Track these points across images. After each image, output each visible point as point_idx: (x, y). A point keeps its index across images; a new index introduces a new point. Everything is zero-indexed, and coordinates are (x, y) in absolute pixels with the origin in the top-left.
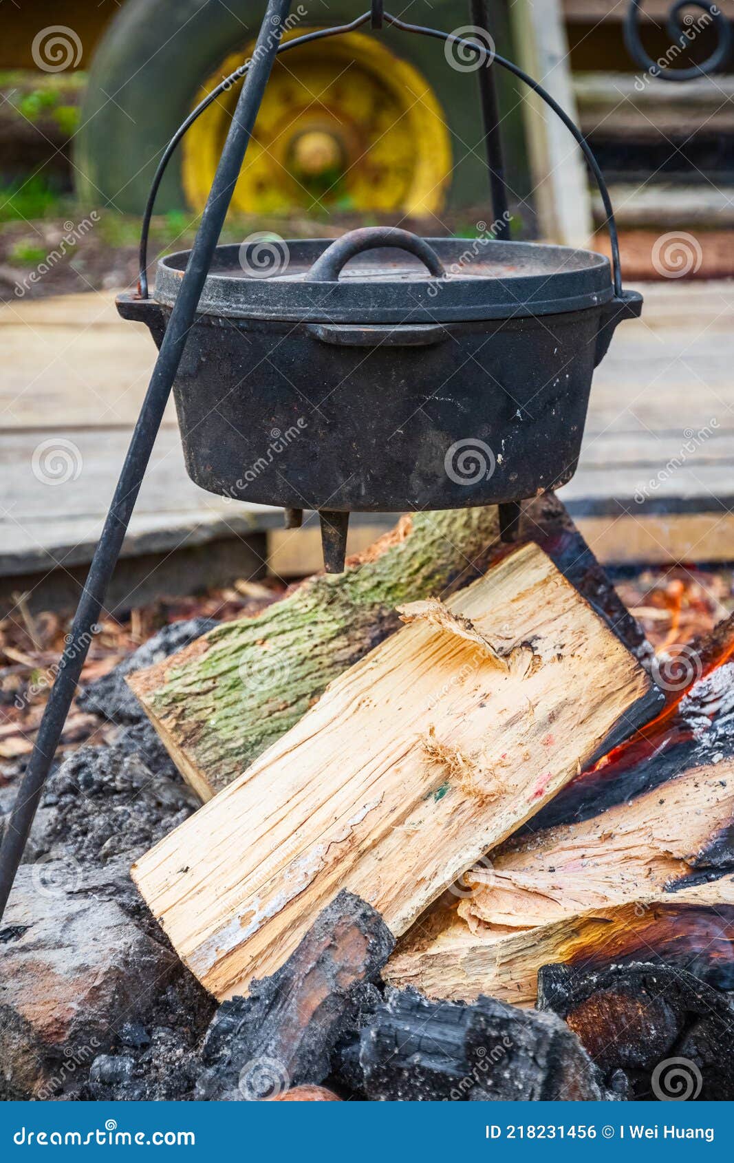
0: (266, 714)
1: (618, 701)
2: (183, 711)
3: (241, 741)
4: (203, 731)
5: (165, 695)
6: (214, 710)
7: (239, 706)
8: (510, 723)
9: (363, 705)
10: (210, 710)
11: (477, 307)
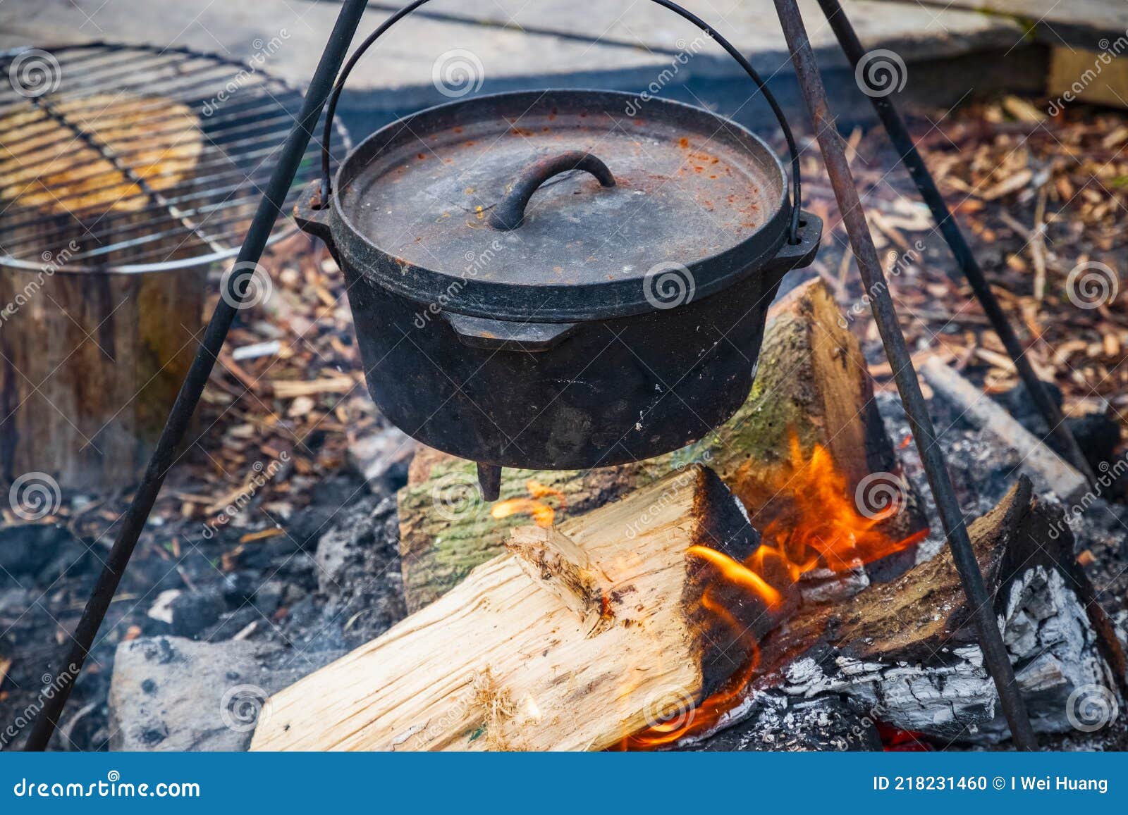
0: (483, 546)
2: (422, 519)
3: (450, 570)
4: (427, 548)
5: (417, 495)
6: (448, 525)
7: (469, 529)
8: (558, 681)
9: (484, 605)
10: (445, 524)
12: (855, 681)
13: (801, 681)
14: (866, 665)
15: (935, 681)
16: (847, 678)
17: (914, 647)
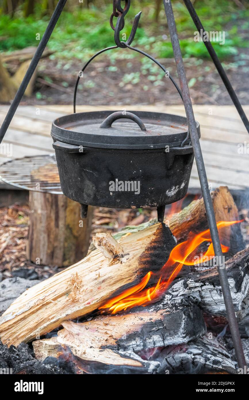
1: (124, 282)
8: (96, 279)
11: (95, 143)
12: (193, 290)
13: (176, 290)
14: (196, 284)
15: (219, 292)
16: (190, 288)
17: (211, 278)
